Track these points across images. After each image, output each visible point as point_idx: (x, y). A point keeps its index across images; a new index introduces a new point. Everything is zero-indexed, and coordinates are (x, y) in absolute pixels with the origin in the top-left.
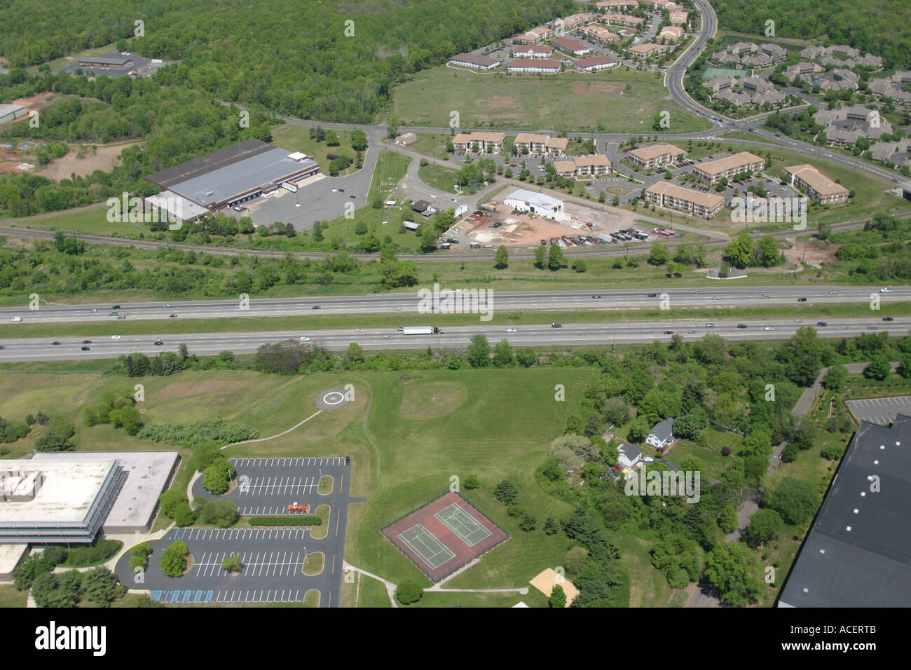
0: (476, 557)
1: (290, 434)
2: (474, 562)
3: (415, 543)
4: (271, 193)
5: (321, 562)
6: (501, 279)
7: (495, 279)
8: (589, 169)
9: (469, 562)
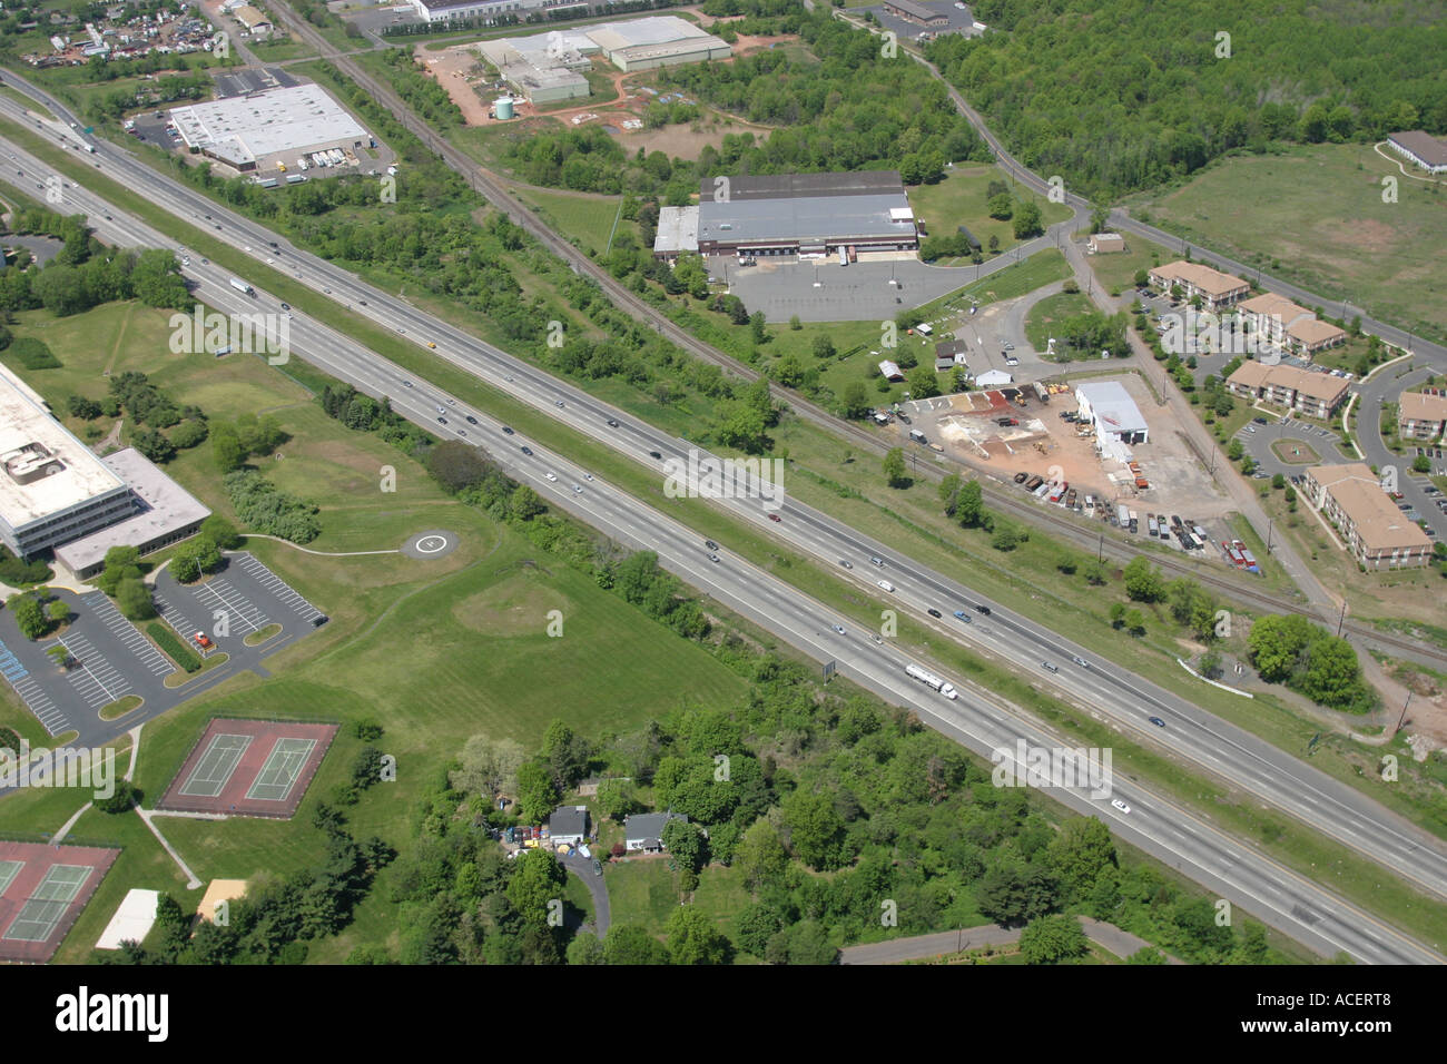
0: (227, 813)
1: (331, 558)
2: (218, 817)
3: (218, 752)
4: (811, 255)
5: (126, 710)
6: (867, 501)
7: (860, 497)
8: (1289, 394)
9: (215, 812)
